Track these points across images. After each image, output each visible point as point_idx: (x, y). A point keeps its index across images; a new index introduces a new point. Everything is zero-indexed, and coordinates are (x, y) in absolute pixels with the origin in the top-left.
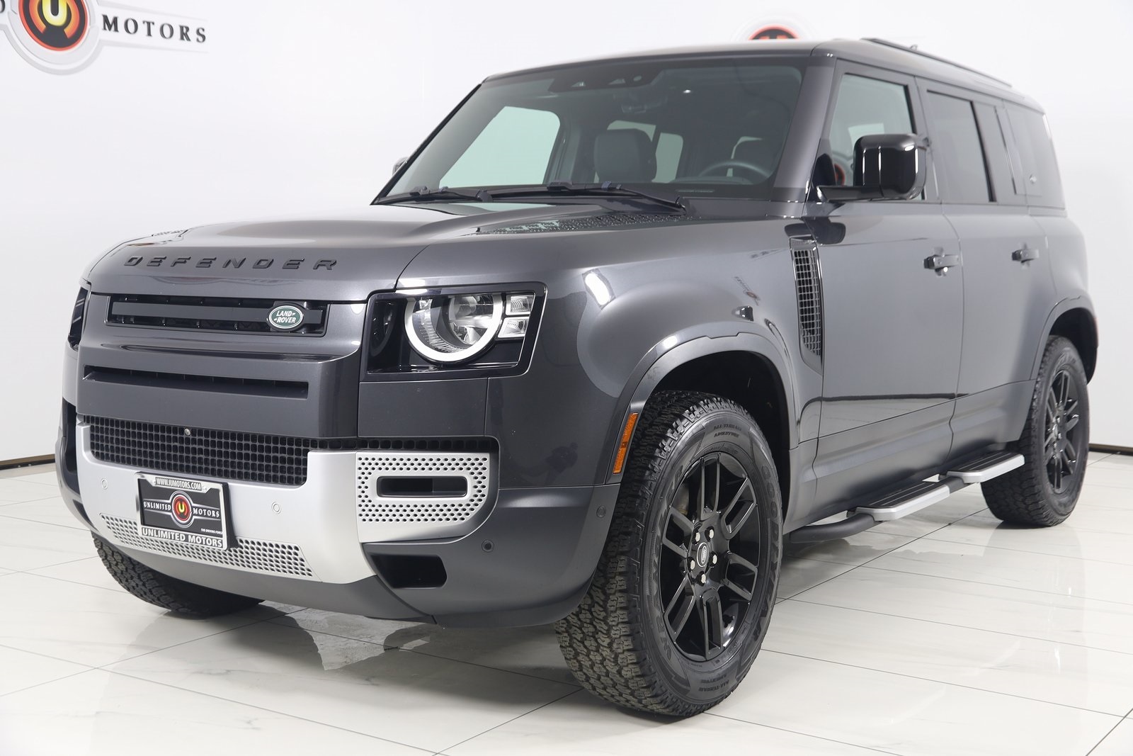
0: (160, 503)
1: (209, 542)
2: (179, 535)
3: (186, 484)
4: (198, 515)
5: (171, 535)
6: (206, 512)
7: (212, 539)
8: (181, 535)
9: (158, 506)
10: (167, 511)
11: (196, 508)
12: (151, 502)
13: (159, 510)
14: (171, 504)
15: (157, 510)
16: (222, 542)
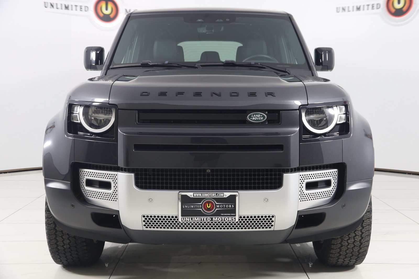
0: (194, 205)
1: (227, 219)
2: (207, 219)
3: (214, 195)
4: (220, 208)
5: (201, 219)
6: (225, 206)
7: (228, 218)
8: (208, 218)
9: (192, 207)
10: (199, 208)
11: (218, 205)
12: (187, 205)
13: (193, 208)
14: (202, 205)
15: (192, 208)
16: (235, 219)
